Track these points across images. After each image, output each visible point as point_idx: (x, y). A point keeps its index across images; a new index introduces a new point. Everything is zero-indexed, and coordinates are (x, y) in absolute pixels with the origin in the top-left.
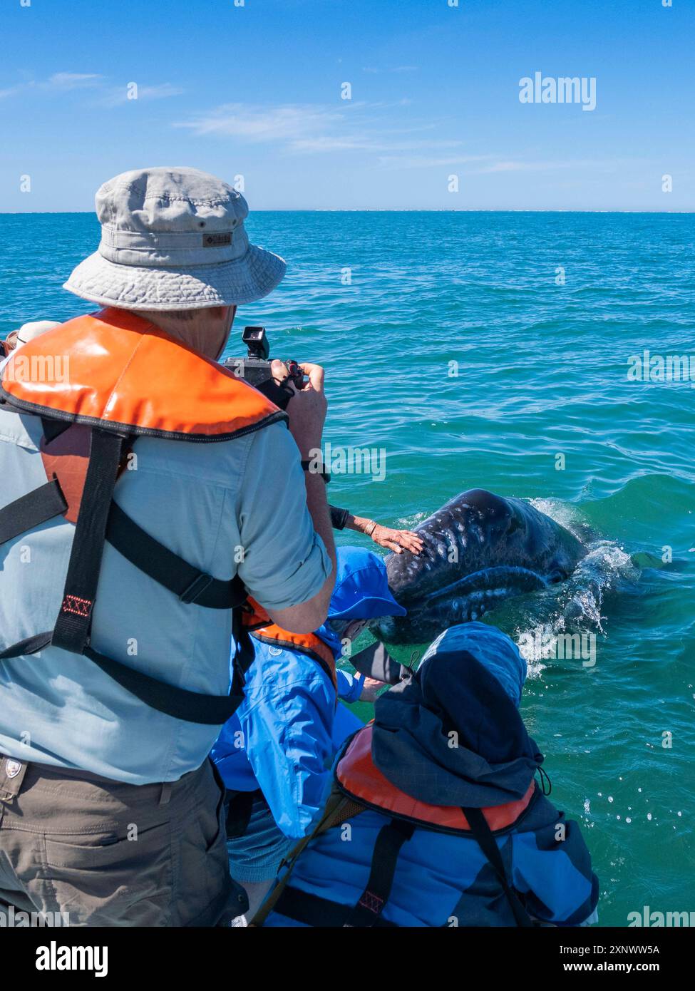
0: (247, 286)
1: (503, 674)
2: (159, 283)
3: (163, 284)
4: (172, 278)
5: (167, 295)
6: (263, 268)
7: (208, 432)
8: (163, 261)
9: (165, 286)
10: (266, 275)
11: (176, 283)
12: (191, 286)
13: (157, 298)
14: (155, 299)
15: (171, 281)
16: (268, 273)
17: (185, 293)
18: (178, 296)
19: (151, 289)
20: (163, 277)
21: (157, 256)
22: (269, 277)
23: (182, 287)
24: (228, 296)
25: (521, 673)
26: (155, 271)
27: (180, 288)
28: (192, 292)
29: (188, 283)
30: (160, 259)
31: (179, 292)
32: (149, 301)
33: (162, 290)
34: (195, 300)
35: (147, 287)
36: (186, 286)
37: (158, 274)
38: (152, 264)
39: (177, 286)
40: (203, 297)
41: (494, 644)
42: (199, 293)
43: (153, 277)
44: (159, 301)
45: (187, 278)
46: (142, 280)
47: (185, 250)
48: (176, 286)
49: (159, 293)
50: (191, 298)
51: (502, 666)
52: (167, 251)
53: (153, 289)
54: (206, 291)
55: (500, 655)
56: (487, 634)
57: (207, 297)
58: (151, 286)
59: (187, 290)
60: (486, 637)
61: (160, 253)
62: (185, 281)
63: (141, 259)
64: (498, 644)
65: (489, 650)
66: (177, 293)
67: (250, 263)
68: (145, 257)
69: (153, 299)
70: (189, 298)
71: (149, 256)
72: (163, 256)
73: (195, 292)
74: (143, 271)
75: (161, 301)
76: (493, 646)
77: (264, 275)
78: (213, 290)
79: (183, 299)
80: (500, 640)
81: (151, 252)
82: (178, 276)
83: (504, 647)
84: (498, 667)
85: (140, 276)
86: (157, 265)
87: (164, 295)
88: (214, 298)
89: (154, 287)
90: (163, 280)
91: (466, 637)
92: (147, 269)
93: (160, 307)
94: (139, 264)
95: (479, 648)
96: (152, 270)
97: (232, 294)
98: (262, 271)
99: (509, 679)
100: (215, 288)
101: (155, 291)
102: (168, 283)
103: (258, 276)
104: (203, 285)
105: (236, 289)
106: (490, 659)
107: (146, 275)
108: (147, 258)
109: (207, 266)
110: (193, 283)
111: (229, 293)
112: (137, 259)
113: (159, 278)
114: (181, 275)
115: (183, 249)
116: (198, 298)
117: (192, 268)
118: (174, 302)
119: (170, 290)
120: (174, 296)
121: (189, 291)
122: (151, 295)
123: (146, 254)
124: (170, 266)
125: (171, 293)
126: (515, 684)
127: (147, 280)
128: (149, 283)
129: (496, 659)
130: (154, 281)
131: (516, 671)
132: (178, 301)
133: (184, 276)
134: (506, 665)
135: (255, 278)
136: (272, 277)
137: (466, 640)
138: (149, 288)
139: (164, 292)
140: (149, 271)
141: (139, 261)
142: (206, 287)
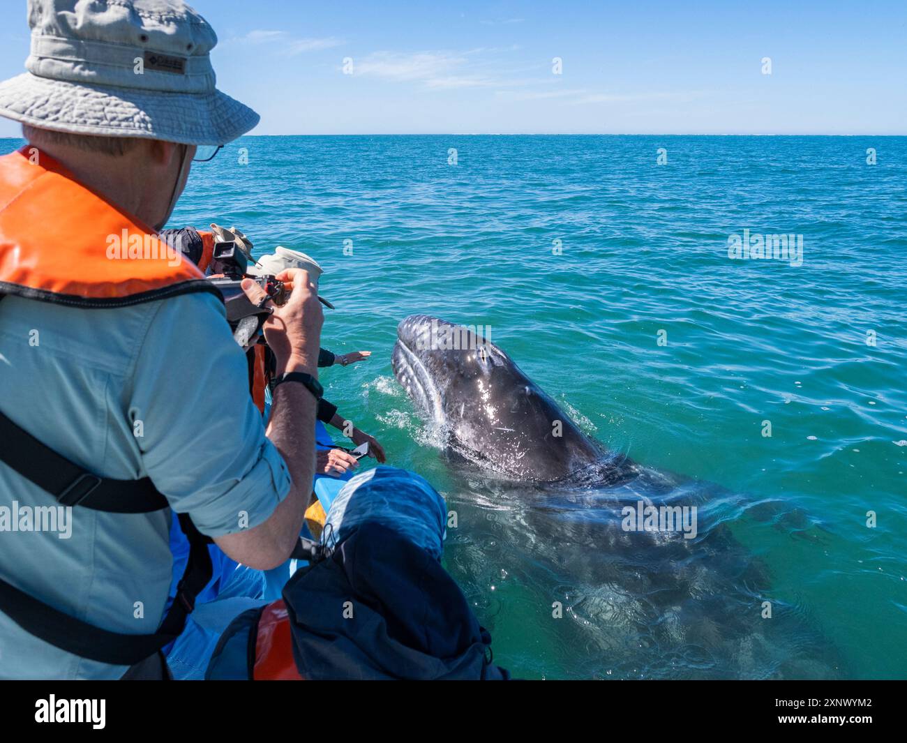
0: (199, 127)
1: (418, 526)
2: (80, 101)
3: (84, 102)
4: (97, 97)
5: (86, 116)
6: (227, 114)
7: (85, 294)
8: (89, 76)
9: (86, 105)
10: (229, 122)
11: (101, 103)
12: (119, 109)
13: (72, 117)
14: (69, 118)
15: (96, 100)
16: (232, 120)
17: (109, 116)
18: (98, 118)
19: (68, 107)
20: (86, 95)
21: (83, 69)
22: (232, 125)
23: (107, 109)
24: (166, 129)
25: (439, 518)
26: (78, 87)
27: (103, 109)
28: (117, 117)
29: (116, 105)
30: (86, 73)
31: (102, 113)
32: (61, 119)
33: (81, 109)
34: (119, 125)
35: (64, 103)
36: (113, 109)
37: (80, 90)
38: (76, 79)
39: (101, 107)
40: (132, 123)
41: (403, 492)
42: (127, 119)
43: (74, 94)
44: (74, 121)
45: (116, 100)
46: (61, 95)
47: (119, 67)
48: (98, 107)
49: (75, 112)
50: (115, 122)
51: (415, 517)
52: (96, 64)
53: (71, 107)
54: (137, 118)
55: (411, 503)
56: (392, 482)
57: (137, 125)
58: (68, 103)
59: (112, 112)
60: (392, 485)
61: (87, 65)
62: (113, 102)
63: (63, 72)
64: (408, 491)
65: (397, 500)
66: (100, 114)
67: (211, 107)
68: (67, 69)
69: (67, 118)
70: (112, 123)
71: (73, 68)
72: (90, 70)
73: (121, 117)
74: (65, 86)
75: (76, 122)
76: (401, 495)
77: (227, 122)
78: (147, 118)
79: (105, 122)
80: (409, 486)
81: (77, 63)
82: (105, 97)
83: (415, 493)
84: (411, 519)
85: (59, 91)
86: (81, 80)
87: (81, 115)
88: (146, 128)
89: (72, 104)
90: (86, 98)
91: (369, 489)
92: (70, 85)
93: (73, 128)
94: (59, 77)
95: (385, 499)
96: (76, 85)
97: (173, 128)
98: (225, 118)
99: (425, 529)
100: (150, 116)
101: (73, 109)
102: (91, 102)
103: (219, 121)
104: (136, 110)
105: (179, 125)
106: (399, 511)
107: (67, 91)
108: (70, 71)
109: (147, 92)
110: (123, 107)
111: (168, 126)
112: (59, 71)
113: (81, 96)
114: (110, 95)
115: (117, 65)
116: (124, 124)
117: (126, 90)
118: (92, 124)
119: (90, 110)
120: (95, 118)
121: (114, 115)
122: (66, 113)
123: (71, 65)
124: (97, 84)
125: (91, 114)
126: (433, 533)
127: (65, 97)
128: (68, 99)
129: (406, 510)
130: (74, 98)
131: (432, 518)
132: (98, 124)
133: (113, 98)
134: (420, 514)
135: (215, 122)
136: (236, 125)
137: (370, 493)
138: (66, 106)
139: (83, 111)
140: (71, 87)
141: (61, 74)
142: (138, 113)
